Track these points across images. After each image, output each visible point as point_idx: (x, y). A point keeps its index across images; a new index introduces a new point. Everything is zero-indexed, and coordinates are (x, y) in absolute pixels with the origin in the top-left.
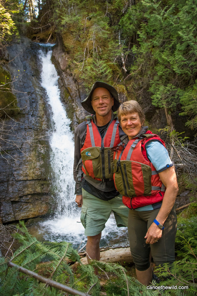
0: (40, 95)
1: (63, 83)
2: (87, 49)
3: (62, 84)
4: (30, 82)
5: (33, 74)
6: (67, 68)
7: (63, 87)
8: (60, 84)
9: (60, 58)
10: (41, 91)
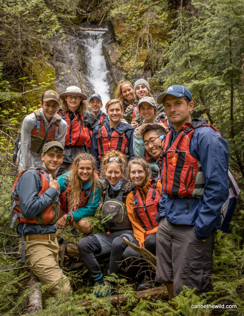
0: (86, 92)
1: (113, 78)
2: (140, 39)
3: (112, 80)
4: (76, 79)
5: (80, 69)
6: (117, 61)
7: (113, 83)
8: (110, 79)
9: (110, 50)
10: (88, 89)
